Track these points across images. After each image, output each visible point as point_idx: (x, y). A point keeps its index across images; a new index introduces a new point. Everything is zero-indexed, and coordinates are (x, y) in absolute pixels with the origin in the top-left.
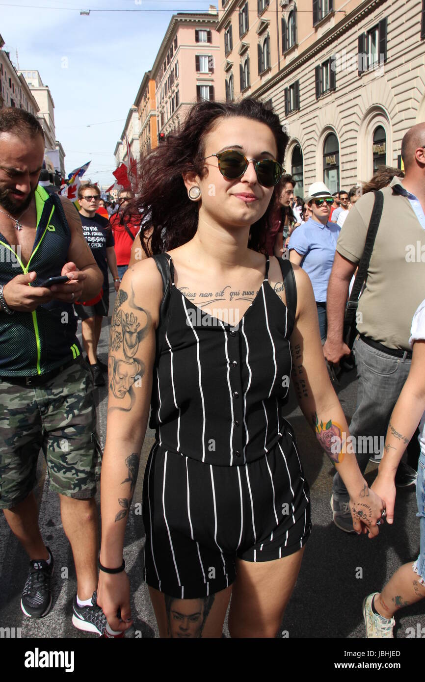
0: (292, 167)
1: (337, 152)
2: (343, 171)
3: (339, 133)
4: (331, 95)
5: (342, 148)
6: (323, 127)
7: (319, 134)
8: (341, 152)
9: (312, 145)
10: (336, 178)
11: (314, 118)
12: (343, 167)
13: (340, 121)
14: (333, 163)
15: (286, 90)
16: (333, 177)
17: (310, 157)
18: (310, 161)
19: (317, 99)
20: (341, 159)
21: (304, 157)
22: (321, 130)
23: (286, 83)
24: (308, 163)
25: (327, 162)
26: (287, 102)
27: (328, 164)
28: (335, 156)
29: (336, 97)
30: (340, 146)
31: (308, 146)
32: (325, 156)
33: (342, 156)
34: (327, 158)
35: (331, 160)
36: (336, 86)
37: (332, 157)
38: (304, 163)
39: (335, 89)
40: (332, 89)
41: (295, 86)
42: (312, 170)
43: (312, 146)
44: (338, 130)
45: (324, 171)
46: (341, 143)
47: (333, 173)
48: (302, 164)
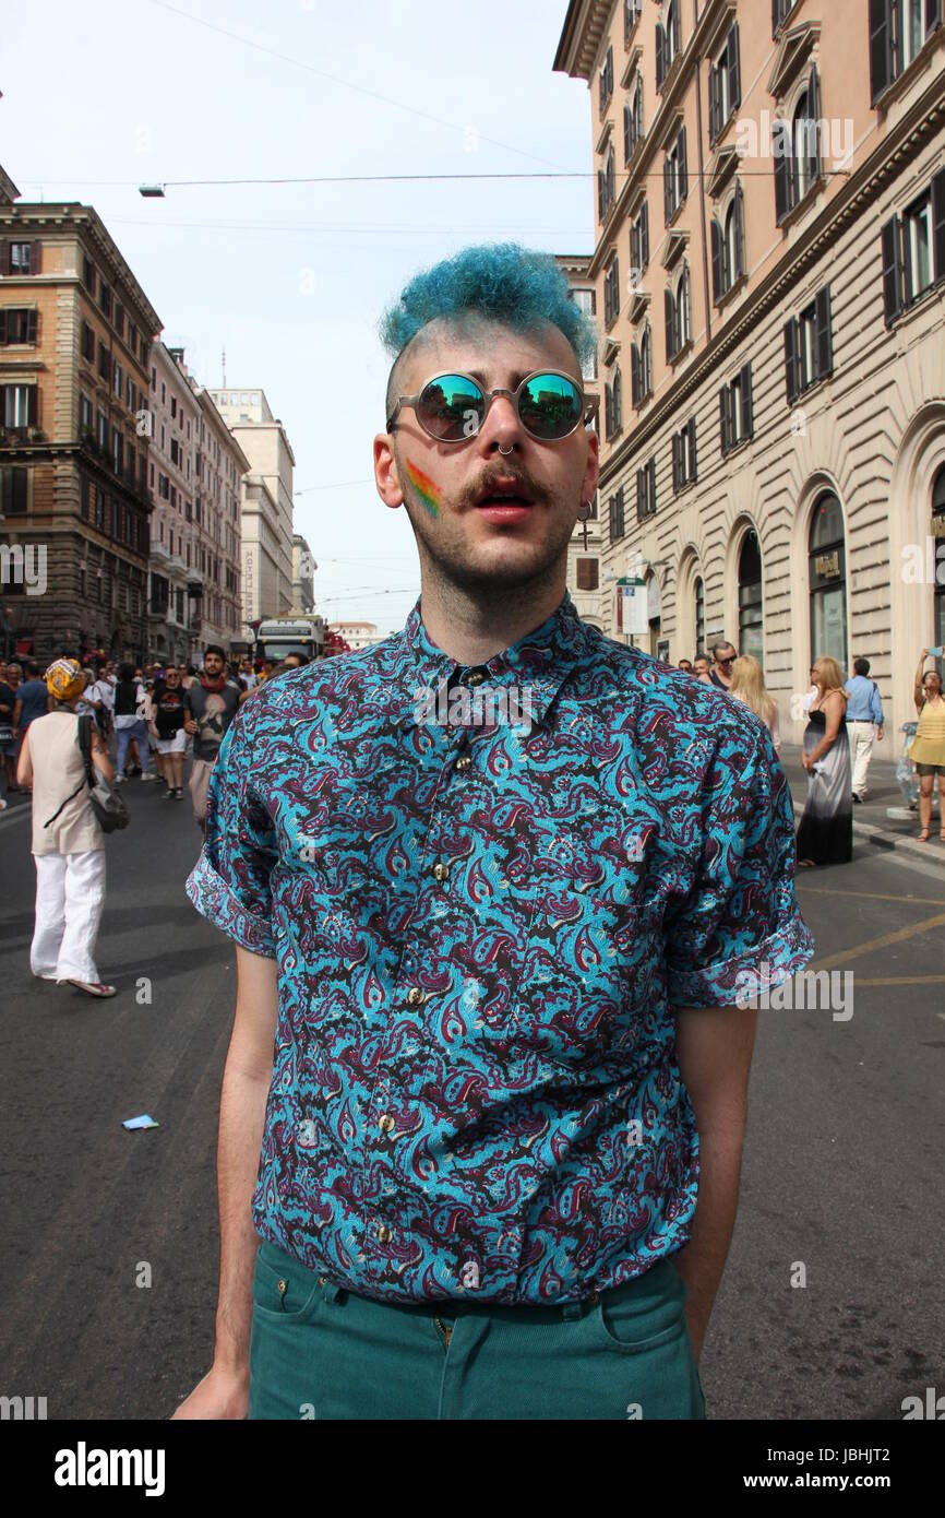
0: (741, 589)
1: (839, 545)
2: (854, 593)
3: (843, 491)
4: (821, 391)
5: (852, 531)
6: (806, 477)
7: (796, 496)
8: (850, 542)
9: (780, 526)
10: (839, 616)
11: (784, 455)
12: (855, 584)
13: (845, 457)
14: (832, 574)
15: (723, 392)
16: (834, 612)
17: (778, 558)
18: (776, 571)
19: (790, 404)
20: (851, 562)
21: (764, 560)
22: (801, 486)
23: (723, 376)
24: (772, 577)
25: (817, 571)
26: (727, 421)
27: (822, 576)
28: (836, 554)
29: (835, 394)
30: (848, 524)
31: (773, 530)
32: (814, 554)
33: (853, 551)
34: (819, 560)
35: (826, 564)
36: (835, 365)
37: (831, 557)
38: (765, 575)
39: (830, 375)
40: (824, 374)
41: (743, 380)
42: (782, 595)
43: (783, 529)
44: (842, 483)
45: (812, 595)
46: (850, 516)
47: (833, 599)
48: (759, 580)
